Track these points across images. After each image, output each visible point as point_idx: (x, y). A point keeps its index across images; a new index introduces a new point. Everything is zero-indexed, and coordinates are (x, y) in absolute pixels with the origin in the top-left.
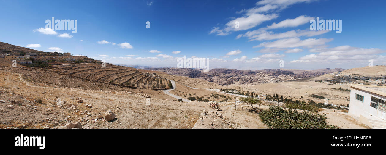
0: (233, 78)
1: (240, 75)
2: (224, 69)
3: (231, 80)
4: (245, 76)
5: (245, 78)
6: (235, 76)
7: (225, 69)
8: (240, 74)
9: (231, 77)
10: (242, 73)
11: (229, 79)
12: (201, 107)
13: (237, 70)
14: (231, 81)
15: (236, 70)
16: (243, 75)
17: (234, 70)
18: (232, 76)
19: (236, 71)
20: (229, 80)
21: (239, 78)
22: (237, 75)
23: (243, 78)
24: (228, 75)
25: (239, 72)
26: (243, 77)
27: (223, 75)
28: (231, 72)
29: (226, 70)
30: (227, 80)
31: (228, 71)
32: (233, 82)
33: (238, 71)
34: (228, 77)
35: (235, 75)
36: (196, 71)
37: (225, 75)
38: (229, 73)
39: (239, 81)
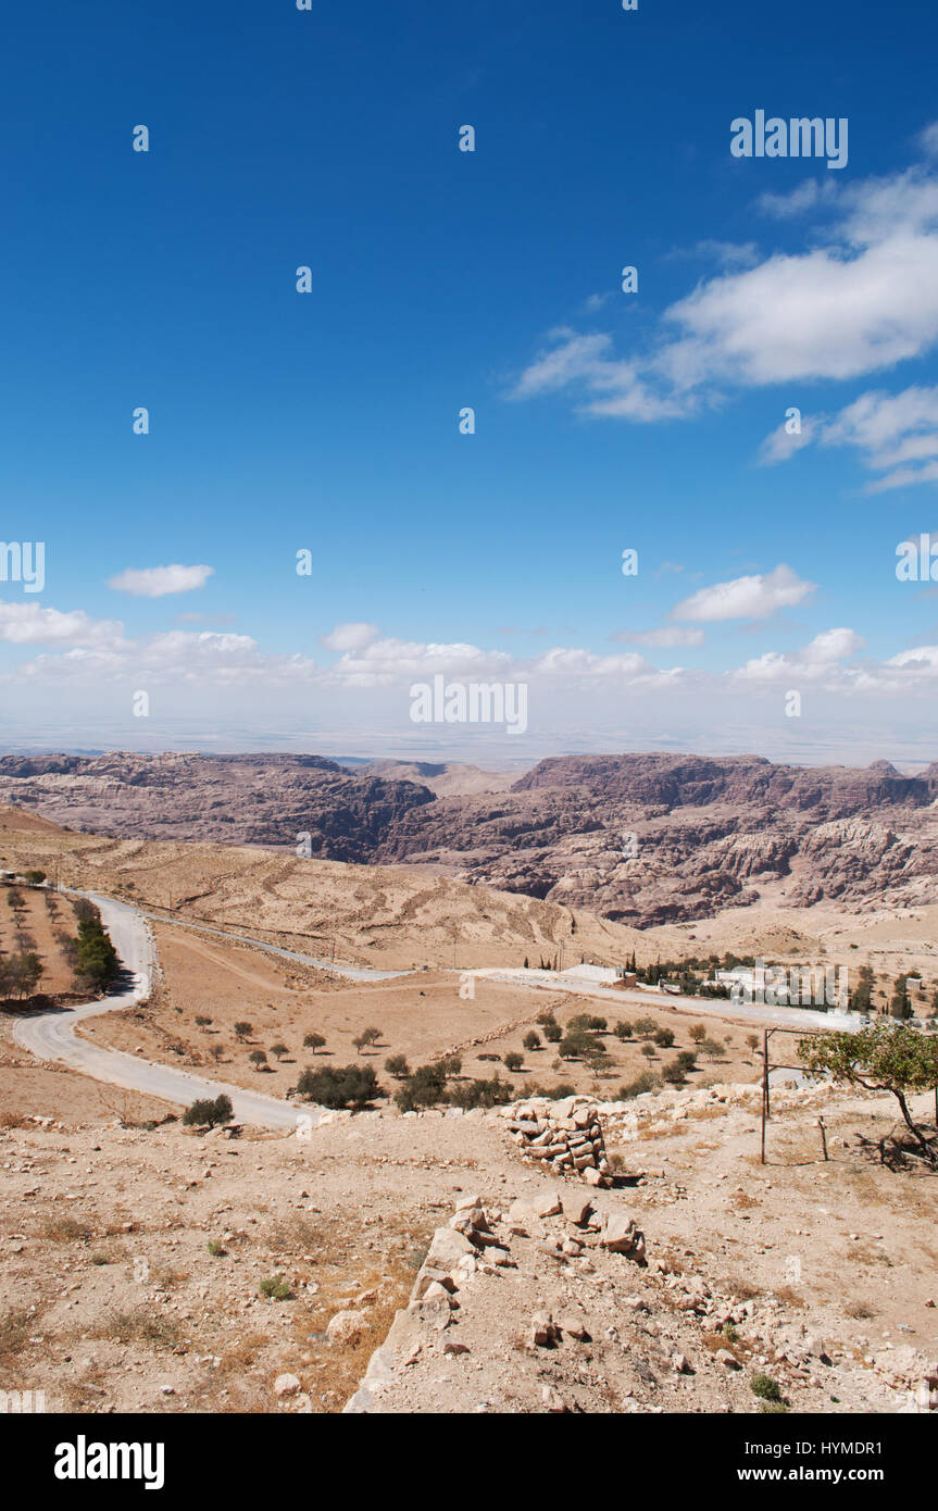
0: (743, 843)
1: (797, 818)
2: (653, 759)
3: (717, 866)
4: (843, 823)
5: (839, 844)
6: (760, 825)
7: (668, 759)
8: (804, 806)
9: (717, 834)
10: (816, 798)
11: (706, 854)
12: (429, 1163)
13: (775, 770)
14: (724, 881)
15: (764, 770)
16: (822, 818)
17: (747, 770)
18: (731, 827)
19: (763, 781)
20: (706, 869)
21: (792, 849)
22: (772, 821)
23: (826, 844)
24: (689, 816)
25: (788, 786)
26: (828, 830)
27: (654, 815)
28: (722, 787)
29: (678, 772)
30: (686, 868)
31: (692, 776)
32: (738, 888)
33: (779, 778)
34: (695, 838)
35: (759, 814)
36: (378, 783)
37: (660, 823)
38: (703, 797)
39: (787, 871)
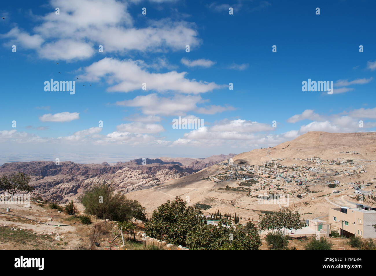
0: (64, 186)
1: (80, 178)
2: (39, 163)
3: (56, 192)
4: (92, 179)
5: (91, 184)
6: (70, 180)
7: (44, 163)
8: (83, 175)
9: (57, 184)
10: (86, 171)
11: (53, 190)
13: (75, 165)
14: (58, 197)
15: (72, 165)
16: (87, 177)
17: (67, 165)
18: (62, 181)
19: (72, 168)
20: (53, 193)
21: (78, 187)
22: (73, 179)
23: (87, 184)
24: (49, 179)
25: (79, 169)
26: (88, 181)
27: (38, 179)
28: (60, 170)
29: (47, 166)
30: (46, 194)
31: (51, 167)
32: (62, 198)
33: (76, 167)
34: (51, 185)
35: (70, 177)
37: (40, 181)
38: (54, 173)
39: (77, 193)
